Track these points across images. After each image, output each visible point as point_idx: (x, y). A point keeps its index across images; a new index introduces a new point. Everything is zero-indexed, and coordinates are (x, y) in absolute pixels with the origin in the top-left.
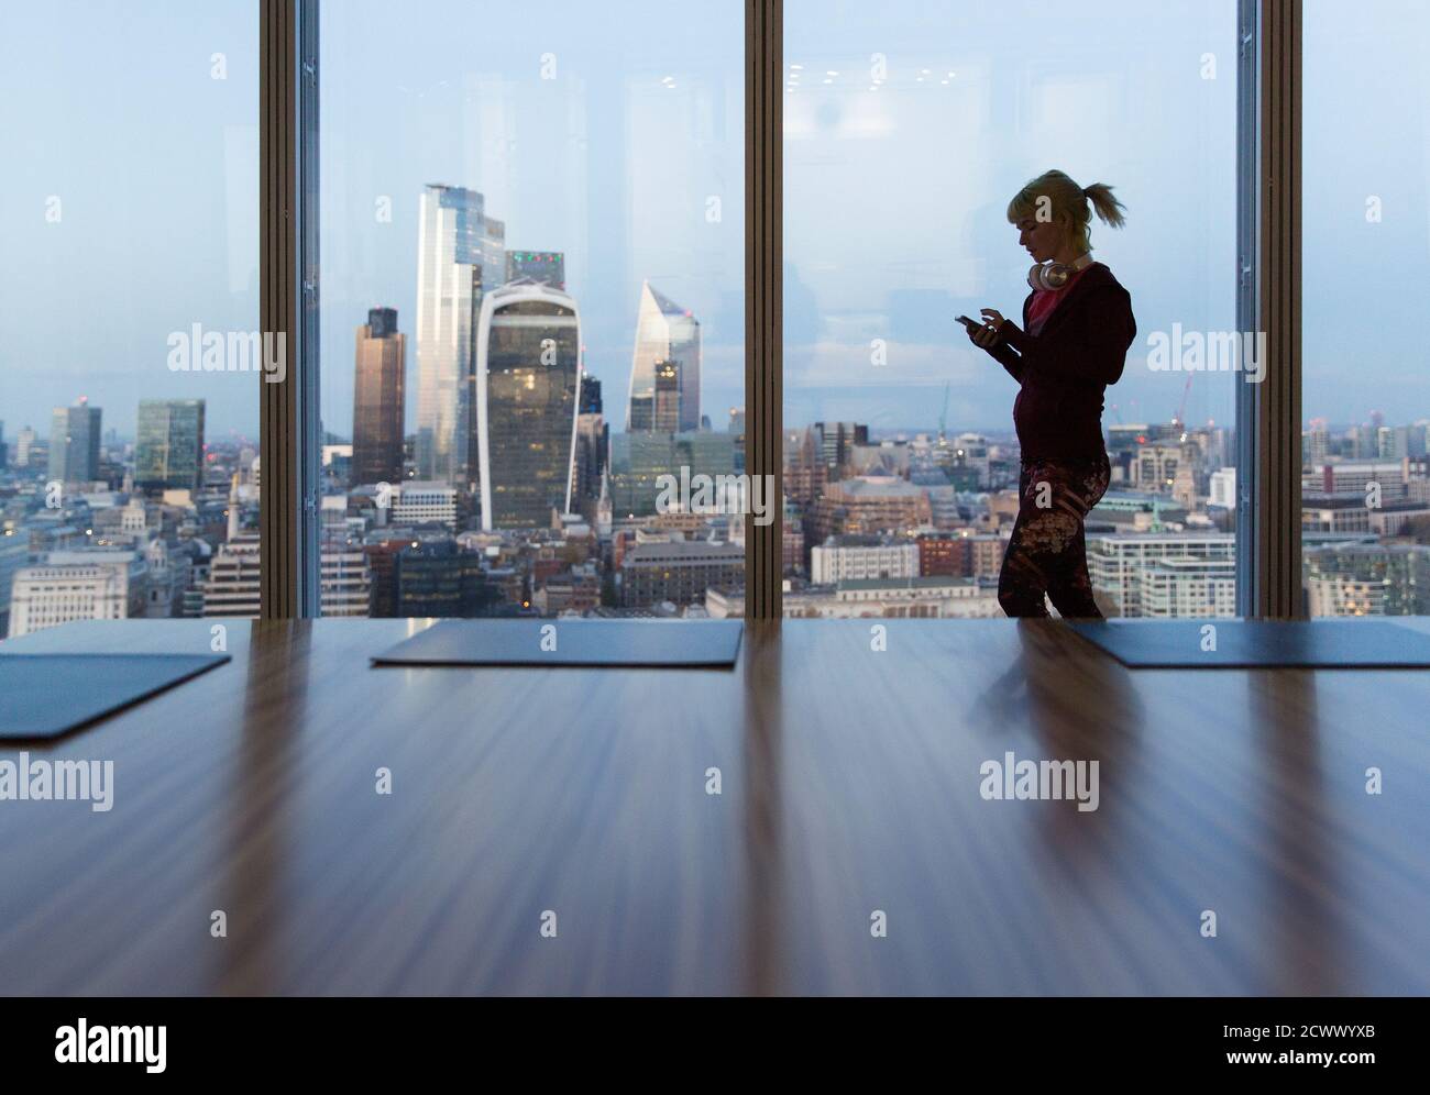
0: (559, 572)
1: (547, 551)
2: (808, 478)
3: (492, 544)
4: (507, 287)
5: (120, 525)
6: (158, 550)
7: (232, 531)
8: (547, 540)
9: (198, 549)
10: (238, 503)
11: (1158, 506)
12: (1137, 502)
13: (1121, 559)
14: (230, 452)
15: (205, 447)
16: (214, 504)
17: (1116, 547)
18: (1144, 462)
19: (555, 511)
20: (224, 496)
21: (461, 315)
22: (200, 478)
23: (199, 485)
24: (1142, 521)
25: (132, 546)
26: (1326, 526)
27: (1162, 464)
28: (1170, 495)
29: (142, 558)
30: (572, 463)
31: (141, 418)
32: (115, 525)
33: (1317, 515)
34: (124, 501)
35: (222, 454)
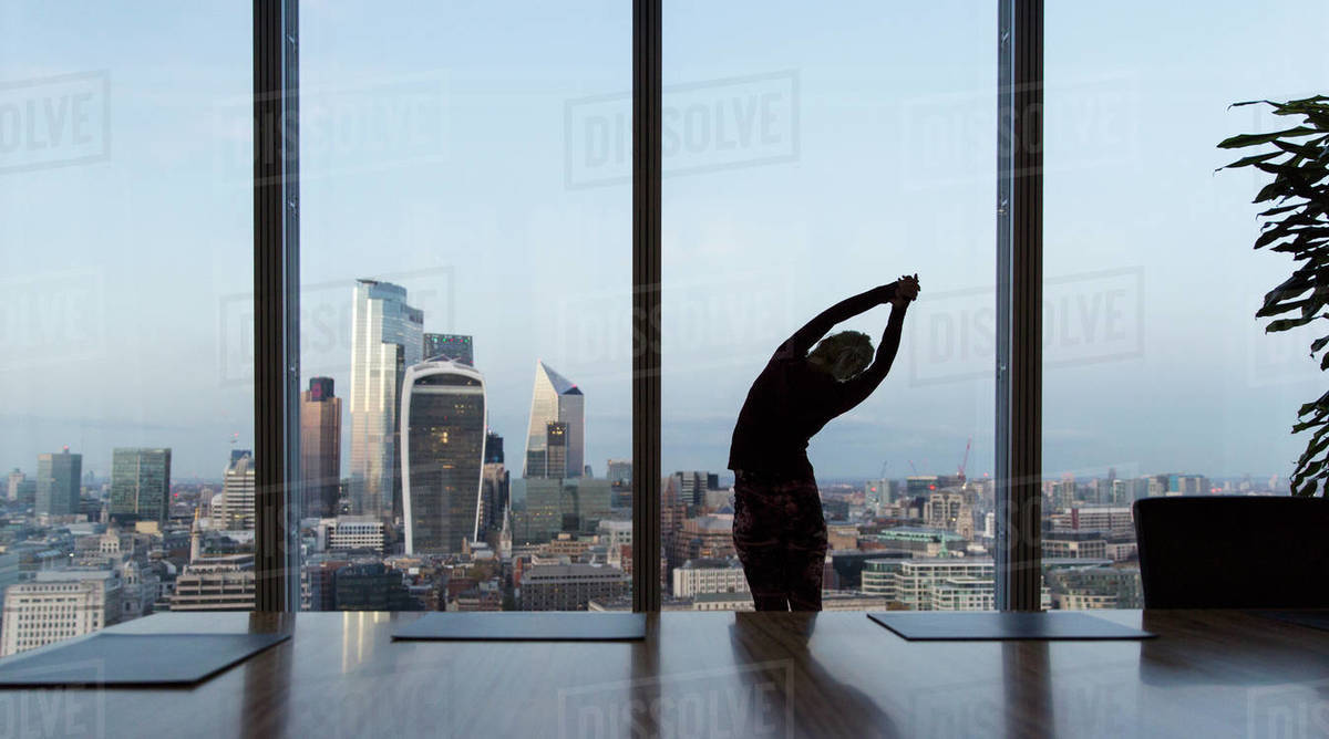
0: (468, 587)
1: (458, 571)
2: (670, 515)
3: (413, 566)
4: (425, 362)
5: (99, 549)
6: (131, 570)
7: (194, 555)
8: (458, 563)
9: (165, 568)
10: (201, 532)
11: (945, 538)
12: (929, 535)
13: (916, 578)
14: (191, 491)
15: (171, 487)
16: (178, 532)
17: (913, 569)
18: (934, 504)
19: (465, 540)
20: (186, 526)
21: (387, 384)
22: (166, 512)
23: (166, 517)
24: (932, 550)
25: (110, 566)
26: (1073, 553)
27: (949, 506)
28: (953, 530)
29: (117, 576)
30: (479, 502)
31: (115, 463)
32: (94, 550)
33: (1066, 546)
34: (102, 531)
35: (186, 493)
